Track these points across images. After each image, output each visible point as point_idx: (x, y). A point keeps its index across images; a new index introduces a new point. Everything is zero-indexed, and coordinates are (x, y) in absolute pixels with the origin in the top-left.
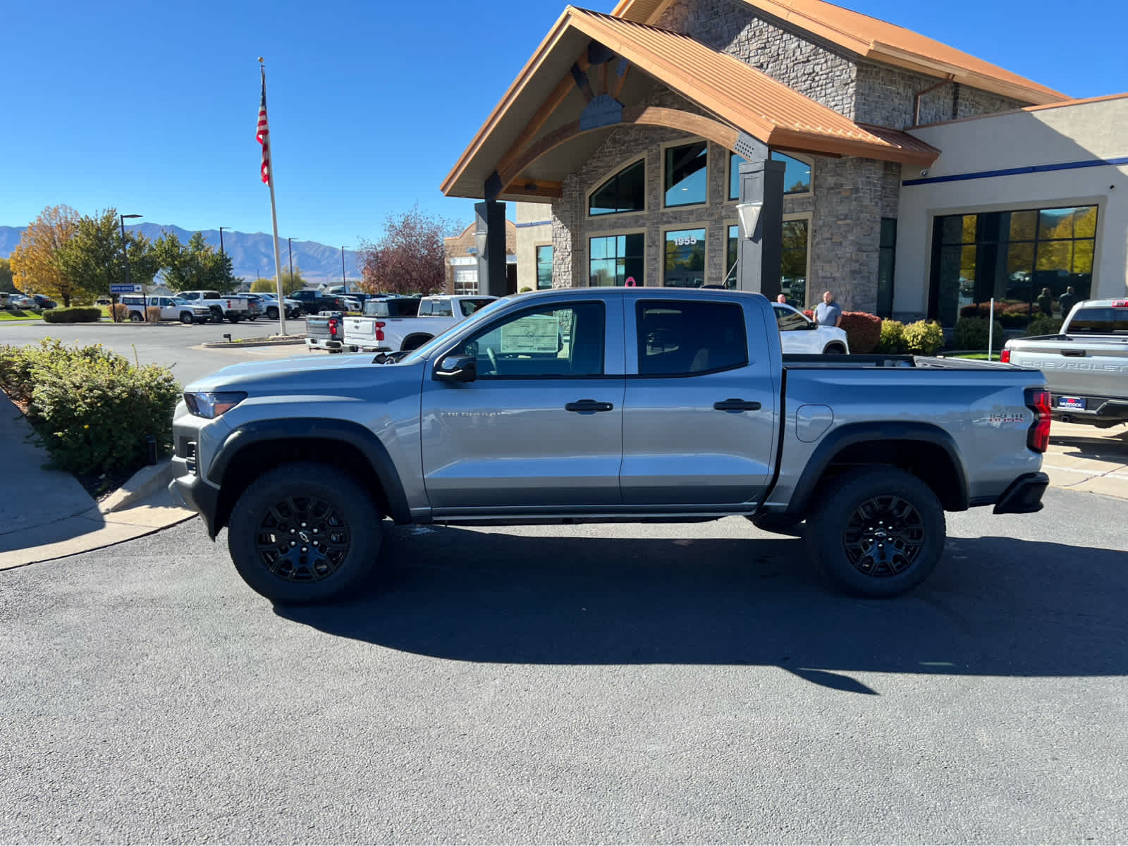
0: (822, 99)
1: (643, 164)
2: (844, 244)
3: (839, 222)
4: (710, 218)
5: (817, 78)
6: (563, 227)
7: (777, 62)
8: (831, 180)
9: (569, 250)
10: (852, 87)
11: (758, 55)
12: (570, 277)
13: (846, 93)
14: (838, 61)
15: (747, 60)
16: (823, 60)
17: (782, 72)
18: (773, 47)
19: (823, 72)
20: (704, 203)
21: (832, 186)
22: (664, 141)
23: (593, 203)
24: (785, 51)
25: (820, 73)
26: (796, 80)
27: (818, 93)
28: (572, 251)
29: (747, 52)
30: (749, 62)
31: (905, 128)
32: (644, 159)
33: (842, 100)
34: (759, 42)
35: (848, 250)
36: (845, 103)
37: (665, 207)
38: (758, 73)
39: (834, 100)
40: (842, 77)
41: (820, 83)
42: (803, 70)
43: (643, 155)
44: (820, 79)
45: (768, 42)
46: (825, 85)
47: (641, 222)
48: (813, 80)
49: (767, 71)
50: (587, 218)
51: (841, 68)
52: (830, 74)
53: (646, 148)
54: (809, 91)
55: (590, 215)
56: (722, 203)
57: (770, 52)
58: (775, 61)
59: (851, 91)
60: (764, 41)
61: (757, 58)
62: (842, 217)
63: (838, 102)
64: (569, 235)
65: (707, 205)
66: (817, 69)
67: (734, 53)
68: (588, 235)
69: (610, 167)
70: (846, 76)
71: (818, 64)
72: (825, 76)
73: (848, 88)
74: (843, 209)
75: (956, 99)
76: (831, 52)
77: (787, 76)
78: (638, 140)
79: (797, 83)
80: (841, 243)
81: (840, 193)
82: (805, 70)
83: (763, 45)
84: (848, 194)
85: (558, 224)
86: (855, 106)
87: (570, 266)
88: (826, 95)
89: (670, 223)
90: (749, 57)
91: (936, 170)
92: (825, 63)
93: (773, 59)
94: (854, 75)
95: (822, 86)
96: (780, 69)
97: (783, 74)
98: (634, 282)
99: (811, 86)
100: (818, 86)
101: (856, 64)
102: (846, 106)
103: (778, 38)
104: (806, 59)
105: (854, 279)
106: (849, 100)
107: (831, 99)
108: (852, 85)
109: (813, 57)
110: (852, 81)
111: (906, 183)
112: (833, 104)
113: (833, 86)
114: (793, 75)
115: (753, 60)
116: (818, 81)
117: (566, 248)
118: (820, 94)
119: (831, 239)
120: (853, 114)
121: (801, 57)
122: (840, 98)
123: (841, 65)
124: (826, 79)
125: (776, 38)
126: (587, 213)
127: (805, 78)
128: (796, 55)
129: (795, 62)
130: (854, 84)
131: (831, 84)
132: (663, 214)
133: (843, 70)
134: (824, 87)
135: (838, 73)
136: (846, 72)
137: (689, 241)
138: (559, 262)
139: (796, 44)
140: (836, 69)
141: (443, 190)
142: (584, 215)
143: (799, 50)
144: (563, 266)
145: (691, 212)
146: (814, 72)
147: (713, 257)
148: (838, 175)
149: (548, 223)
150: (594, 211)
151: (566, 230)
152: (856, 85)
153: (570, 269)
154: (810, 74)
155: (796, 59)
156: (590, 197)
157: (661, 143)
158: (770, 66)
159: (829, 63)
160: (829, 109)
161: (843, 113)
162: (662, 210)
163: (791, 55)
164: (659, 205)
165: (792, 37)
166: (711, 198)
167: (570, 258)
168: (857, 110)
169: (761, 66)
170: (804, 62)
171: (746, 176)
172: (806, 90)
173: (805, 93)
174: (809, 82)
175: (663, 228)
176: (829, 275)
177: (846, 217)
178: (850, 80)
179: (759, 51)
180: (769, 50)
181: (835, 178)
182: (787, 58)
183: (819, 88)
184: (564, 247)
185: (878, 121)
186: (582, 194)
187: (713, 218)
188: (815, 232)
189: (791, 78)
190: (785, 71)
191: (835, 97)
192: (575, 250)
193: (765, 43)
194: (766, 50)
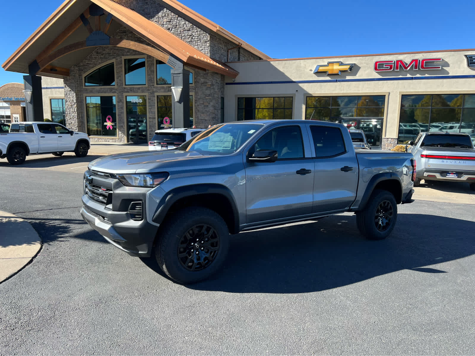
0: (196, 46)
1: (113, 64)
2: (209, 106)
3: (207, 97)
4: (148, 92)
5: (194, 38)
6: (71, 91)
7: (176, 29)
8: (202, 80)
9: (75, 102)
10: (208, 44)
11: (167, 24)
12: (76, 114)
13: (206, 45)
14: (202, 32)
15: (162, 26)
16: (196, 31)
17: (178, 33)
18: (174, 22)
19: (196, 36)
20: (145, 85)
21: (203, 82)
22: (123, 55)
23: (87, 81)
24: (179, 25)
25: (195, 36)
26: (184, 37)
27: (194, 44)
28: (76, 102)
29: (162, 22)
30: (163, 26)
31: (225, 62)
32: (113, 63)
33: (205, 48)
34: (167, 19)
35: (211, 109)
36: (206, 49)
37: (125, 85)
38: (167, 32)
39: (201, 48)
40: (204, 39)
41: (195, 40)
42: (187, 34)
43: (113, 61)
44: (195, 38)
45: (172, 19)
46: (197, 41)
47: (113, 91)
48: (192, 38)
49: (172, 32)
50: (84, 87)
51: (203, 35)
52: (199, 37)
53: (115, 58)
54: (190, 42)
55: (85, 86)
56: (153, 86)
57: (173, 24)
58: (175, 28)
59: (208, 45)
60: (170, 19)
61: (167, 25)
62: (207, 95)
63: (203, 49)
64: (74, 94)
65: (147, 86)
66: (194, 34)
67: (156, 21)
68: (85, 95)
69: (96, 65)
70: (206, 39)
71: (194, 32)
72: (197, 37)
73: (207, 44)
74: (208, 92)
75: (239, 53)
76: (199, 28)
77: (181, 35)
78: (110, 54)
79: (185, 38)
80: (208, 106)
81: (206, 85)
82: (188, 34)
83: (169, 20)
84: (210, 86)
85: (68, 89)
86: (210, 51)
87: (76, 109)
88: (197, 45)
89: (128, 92)
90: (163, 25)
91: (237, 80)
92: (196, 32)
93: (174, 27)
94: (209, 39)
95: (196, 41)
96: (177, 31)
97: (179, 34)
98: (111, 118)
99: (191, 41)
100: (194, 41)
101: (209, 34)
102: (206, 51)
103: (176, 18)
104: (188, 29)
105: (214, 121)
106: (207, 49)
107: (200, 47)
108: (208, 43)
109: (192, 29)
110: (208, 41)
111: (227, 84)
112: (201, 49)
113: (200, 42)
114: (183, 35)
115: (165, 26)
116: (194, 39)
117: (73, 101)
118: (195, 44)
119: (203, 104)
120: (209, 54)
121: (186, 28)
122: (204, 47)
123: (203, 34)
124: (197, 39)
125: (175, 18)
126: (84, 85)
127: (188, 37)
128: (184, 27)
129: (184, 30)
130: (209, 42)
131: (199, 41)
132: (125, 88)
133: (204, 36)
134: (196, 42)
135: (202, 37)
136: (205, 37)
137: (138, 101)
138: (69, 107)
139: (184, 22)
140: (201, 35)
141: (4, 67)
142: (82, 85)
143: (185, 25)
144: (71, 109)
145: (139, 88)
146: (192, 35)
147: (150, 108)
148: (205, 78)
149: (62, 88)
150: (87, 84)
151: (73, 92)
152: (210, 43)
153: (76, 111)
154: (190, 35)
155: (184, 29)
156: (85, 77)
157: (122, 56)
158: (173, 30)
159: (198, 32)
160: (199, 51)
161: (205, 53)
162: (124, 86)
163: (182, 26)
164: (122, 83)
165: (182, 19)
166: (148, 83)
167: (75, 105)
168: (210, 53)
169: (169, 29)
170: (188, 30)
171: (175, 75)
172: (189, 42)
173: (189, 43)
174: (190, 39)
175: (125, 94)
176: (203, 118)
177: (209, 95)
178: (207, 41)
179: (168, 23)
180: (172, 23)
181: (204, 79)
182: (180, 27)
183: (195, 42)
184: (72, 100)
185: (217, 58)
186: (80, 75)
187: (150, 92)
188: (196, 101)
189: (182, 36)
190: (179, 33)
191: (201, 46)
192: (78, 102)
193: (170, 20)
194: (171, 23)
